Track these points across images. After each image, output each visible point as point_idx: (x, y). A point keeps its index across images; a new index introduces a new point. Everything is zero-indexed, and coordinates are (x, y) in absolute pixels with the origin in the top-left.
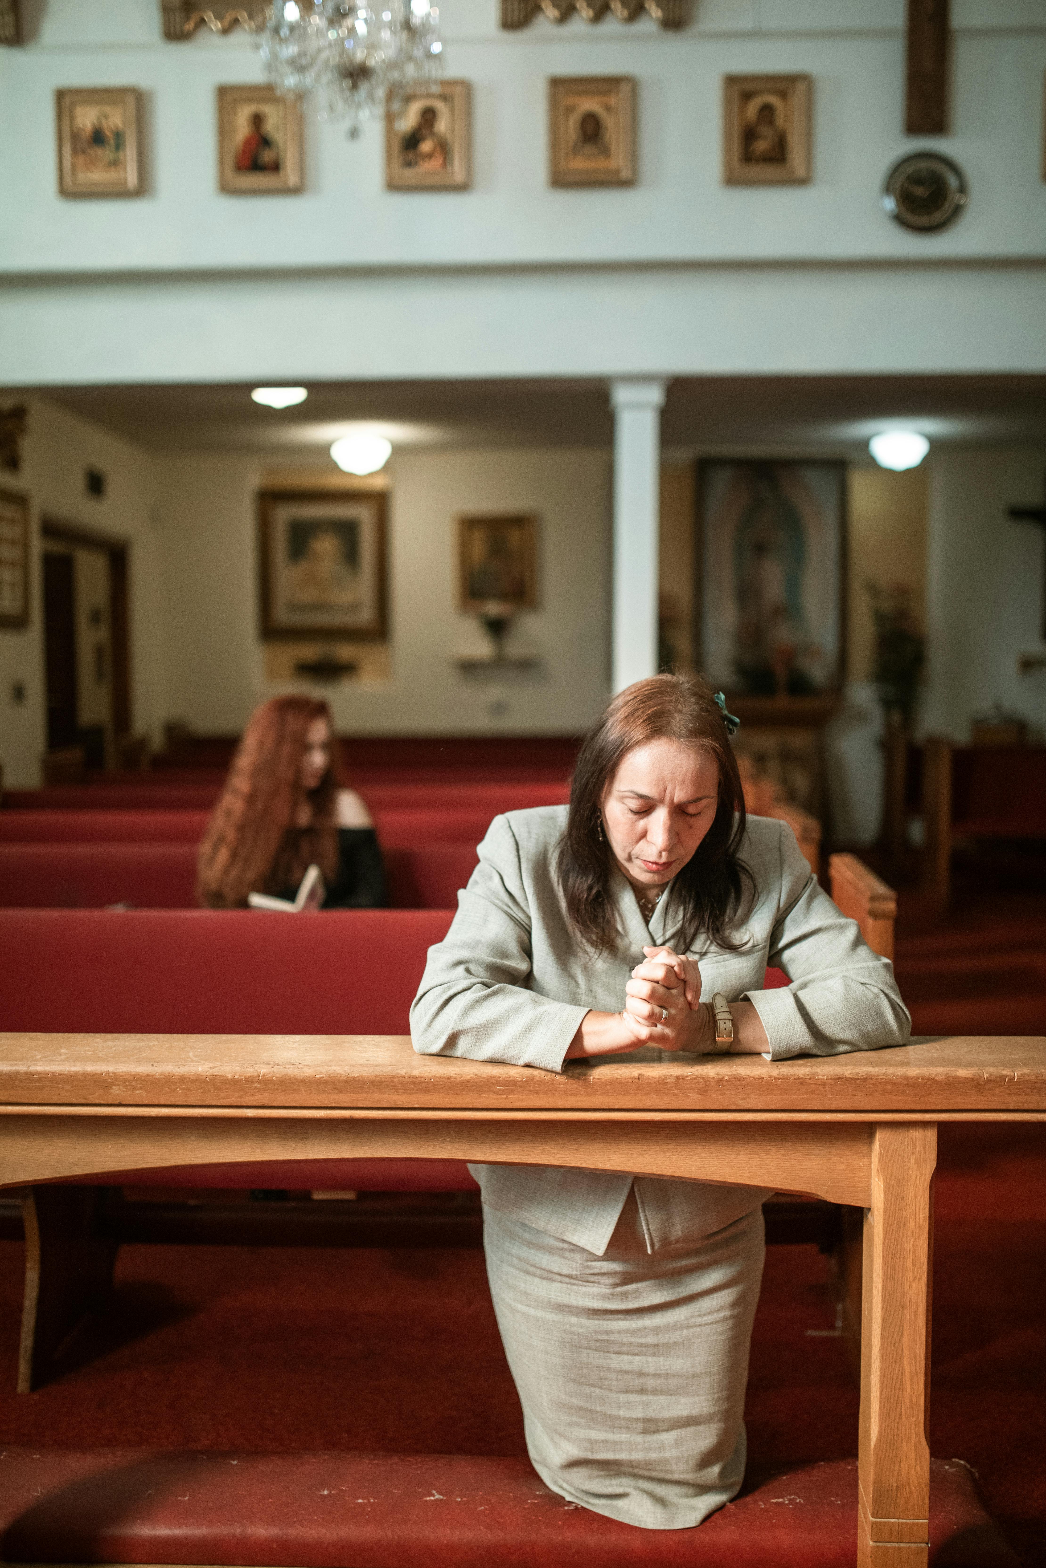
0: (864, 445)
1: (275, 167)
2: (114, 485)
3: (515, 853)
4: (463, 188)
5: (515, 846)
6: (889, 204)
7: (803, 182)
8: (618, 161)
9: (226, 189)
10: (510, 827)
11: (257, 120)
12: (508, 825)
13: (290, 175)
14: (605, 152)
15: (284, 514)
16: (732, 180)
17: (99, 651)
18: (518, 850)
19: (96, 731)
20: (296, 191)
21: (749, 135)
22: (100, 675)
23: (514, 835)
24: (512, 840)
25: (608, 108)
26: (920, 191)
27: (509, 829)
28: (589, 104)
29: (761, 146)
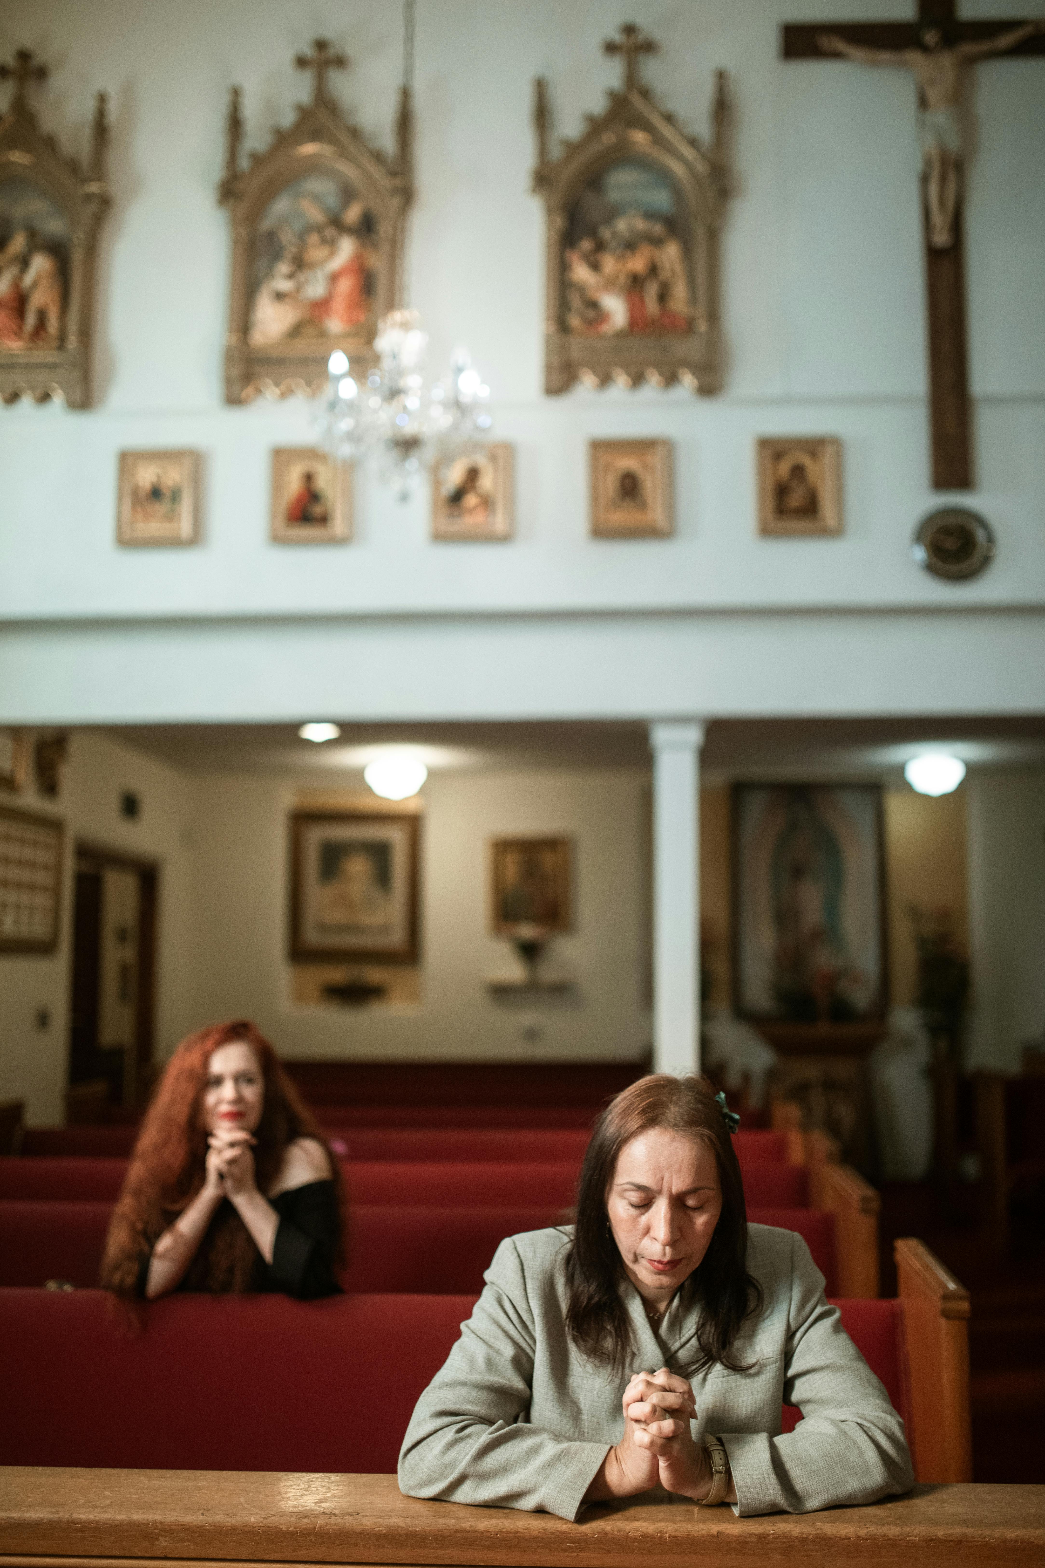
0: (900, 770)
1: (324, 520)
2: (148, 808)
3: (520, 1273)
4: (504, 539)
5: (520, 1266)
6: (919, 554)
7: (835, 532)
8: (656, 514)
9: (277, 540)
10: (515, 1248)
11: (309, 478)
12: (513, 1246)
13: (338, 526)
14: (643, 506)
15: (316, 835)
16: (767, 531)
17: (124, 970)
18: (523, 1270)
19: (117, 1052)
20: (342, 541)
21: (781, 491)
22: (123, 995)
23: (519, 1256)
24: (517, 1261)
25: (645, 466)
26: (950, 543)
27: (514, 1250)
28: (628, 463)
29: (795, 500)
